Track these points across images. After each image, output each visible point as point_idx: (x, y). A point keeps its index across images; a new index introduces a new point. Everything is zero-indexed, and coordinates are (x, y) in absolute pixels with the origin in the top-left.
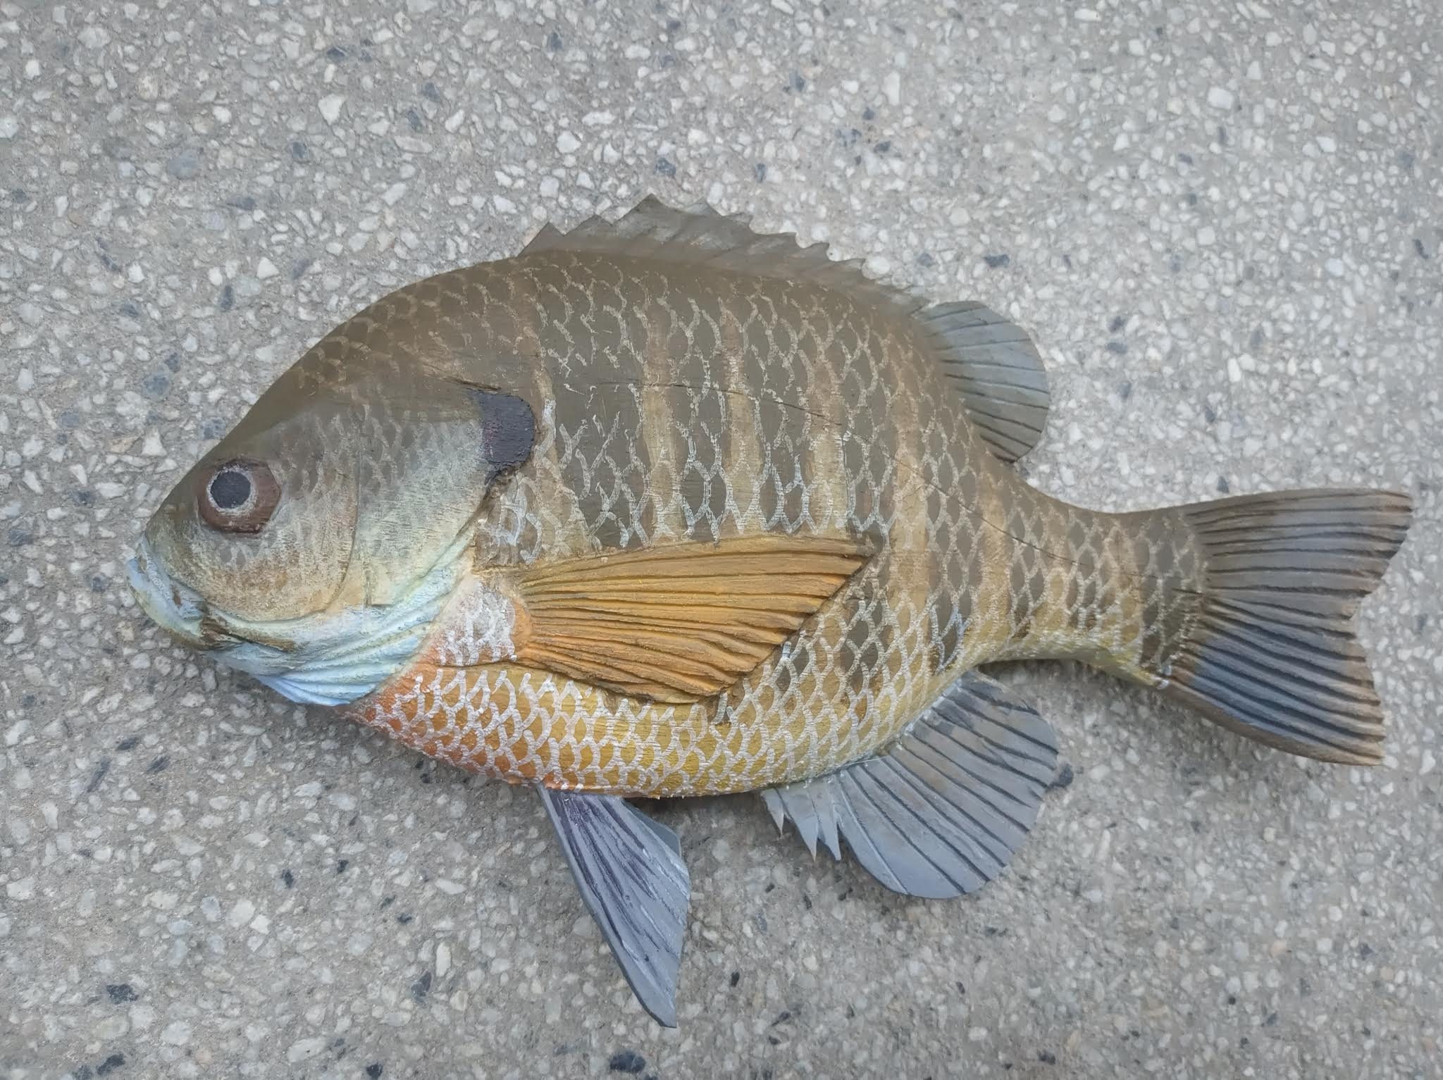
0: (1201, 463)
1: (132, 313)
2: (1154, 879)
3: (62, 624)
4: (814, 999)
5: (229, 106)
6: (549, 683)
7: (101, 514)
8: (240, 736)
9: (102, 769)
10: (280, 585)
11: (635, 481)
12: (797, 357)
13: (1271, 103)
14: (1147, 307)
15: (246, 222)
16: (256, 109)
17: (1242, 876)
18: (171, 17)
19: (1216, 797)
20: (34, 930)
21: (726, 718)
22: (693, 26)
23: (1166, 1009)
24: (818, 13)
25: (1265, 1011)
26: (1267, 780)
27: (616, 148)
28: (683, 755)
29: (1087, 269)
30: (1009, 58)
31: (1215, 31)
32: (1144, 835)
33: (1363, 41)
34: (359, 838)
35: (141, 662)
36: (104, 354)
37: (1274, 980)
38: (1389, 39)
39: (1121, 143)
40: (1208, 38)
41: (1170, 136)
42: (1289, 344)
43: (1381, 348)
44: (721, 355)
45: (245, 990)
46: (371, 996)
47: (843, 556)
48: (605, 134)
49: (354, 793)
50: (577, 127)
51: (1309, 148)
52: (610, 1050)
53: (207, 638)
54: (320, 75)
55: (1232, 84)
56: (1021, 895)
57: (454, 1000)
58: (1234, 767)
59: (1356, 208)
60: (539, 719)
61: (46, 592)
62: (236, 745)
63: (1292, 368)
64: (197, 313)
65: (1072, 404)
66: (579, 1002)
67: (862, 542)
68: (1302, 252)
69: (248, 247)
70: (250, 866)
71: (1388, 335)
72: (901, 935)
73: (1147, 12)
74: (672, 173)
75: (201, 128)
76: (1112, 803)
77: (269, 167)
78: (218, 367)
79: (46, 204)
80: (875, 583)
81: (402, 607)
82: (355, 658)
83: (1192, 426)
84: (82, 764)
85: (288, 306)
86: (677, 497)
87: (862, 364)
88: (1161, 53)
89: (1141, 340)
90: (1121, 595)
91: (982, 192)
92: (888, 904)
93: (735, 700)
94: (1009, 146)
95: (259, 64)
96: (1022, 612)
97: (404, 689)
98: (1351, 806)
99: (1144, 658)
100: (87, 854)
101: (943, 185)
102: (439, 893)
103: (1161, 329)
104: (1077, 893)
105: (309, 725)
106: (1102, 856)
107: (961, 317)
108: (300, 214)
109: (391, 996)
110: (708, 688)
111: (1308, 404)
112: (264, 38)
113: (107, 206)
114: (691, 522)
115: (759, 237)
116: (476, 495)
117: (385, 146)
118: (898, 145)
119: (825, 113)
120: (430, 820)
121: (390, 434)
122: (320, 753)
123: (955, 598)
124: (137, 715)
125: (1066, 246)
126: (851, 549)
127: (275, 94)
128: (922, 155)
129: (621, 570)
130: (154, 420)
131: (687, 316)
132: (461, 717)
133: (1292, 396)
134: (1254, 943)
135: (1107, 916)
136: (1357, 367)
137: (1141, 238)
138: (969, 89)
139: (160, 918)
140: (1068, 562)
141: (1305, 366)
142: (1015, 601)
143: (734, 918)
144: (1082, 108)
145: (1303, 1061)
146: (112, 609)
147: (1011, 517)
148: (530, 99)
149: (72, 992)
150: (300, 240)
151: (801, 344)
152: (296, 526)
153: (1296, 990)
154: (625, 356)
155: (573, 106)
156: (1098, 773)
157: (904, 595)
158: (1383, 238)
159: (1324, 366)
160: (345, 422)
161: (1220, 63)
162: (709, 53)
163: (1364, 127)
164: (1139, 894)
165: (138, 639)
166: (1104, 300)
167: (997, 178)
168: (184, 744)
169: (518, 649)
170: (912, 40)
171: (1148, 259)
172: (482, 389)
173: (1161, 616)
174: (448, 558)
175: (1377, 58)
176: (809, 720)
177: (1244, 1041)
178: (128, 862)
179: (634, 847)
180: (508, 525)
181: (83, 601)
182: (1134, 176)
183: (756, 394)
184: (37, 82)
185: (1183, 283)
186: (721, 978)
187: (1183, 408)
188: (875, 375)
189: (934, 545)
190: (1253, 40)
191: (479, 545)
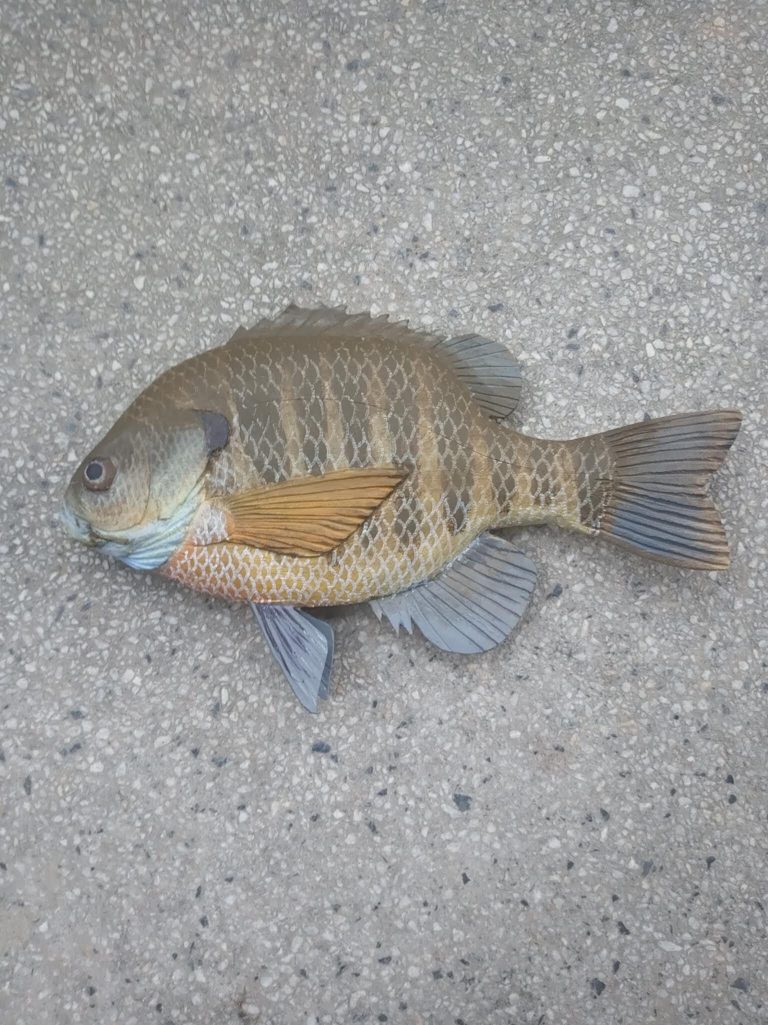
0: (632, 406)
1: (57, 394)
2: (618, 647)
3: (39, 543)
4: (418, 715)
5: (93, 290)
6: (246, 551)
7: (51, 491)
8: (122, 591)
9: (61, 611)
10: (120, 513)
11: (280, 449)
12: (361, 377)
13: (665, 189)
14: (591, 321)
15: (105, 344)
16: (105, 289)
17: (677, 644)
18: (64, 251)
19: (654, 599)
20: (38, 686)
21: (337, 563)
22: (316, 209)
23: (633, 722)
24: (383, 189)
25: (699, 724)
26: (690, 588)
27: (280, 280)
28: (318, 583)
29: (551, 304)
30: (495, 193)
31: (625, 153)
32: (608, 621)
33: (726, 140)
34: (181, 638)
35: (74, 559)
36: (47, 416)
37: (703, 705)
38: (745, 135)
39: (568, 229)
40: (621, 158)
41: (599, 219)
42: (686, 330)
43: (752, 324)
44: (320, 382)
45: (132, 713)
46: (192, 715)
47: (390, 477)
48: (274, 274)
49: (177, 616)
50: (260, 272)
51: (693, 211)
52: (311, 741)
53: (92, 541)
54: (133, 268)
55: (638, 182)
56: (535, 657)
57: (232, 716)
58: (666, 580)
59: (728, 241)
60: (243, 568)
61: (31, 529)
62: (120, 595)
63: (690, 344)
64: (87, 391)
65: (547, 382)
66: (294, 716)
67: (402, 468)
68: (692, 274)
69: (107, 357)
70: (131, 653)
71: (756, 315)
72: (466, 680)
73: (580, 150)
74: (310, 288)
75: (81, 302)
76: (587, 604)
77: (114, 316)
78: (98, 416)
79: (17, 349)
80: (410, 489)
81: (174, 519)
82: (156, 545)
83: (624, 386)
84: (52, 608)
85: (128, 383)
86: (301, 455)
87: (399, 378)
88: (590, 172)
89: (588, 340)
90: (564, 485)
91: (484, 271)
92: (458, 663)
93: (340, 553)
94: (499, 243)
95: (105, 267)
96: (502, 498)
97: (181, 558)
98: (750, 602)
99: (583, 519)
100: (57, 650)
101: (461, 270)
102: (221, 663)
103: (601, 332)
104: (570, 655)
105: (153, 585)
106: (583, 634)
107: (466, 344)
108: (129, 337)
109: (201, 715)
110: (325, 548)
111: (702, 364)
112: (106, 254)
113: (42, 346)
114: (310, 466)
115: (350, 316)
116: (203, 463)
117: (167, 298)
118: (433, 253)
119: (390, 242)
120: (214, 627)
121: (163, 438)
122: (159, 597)
123: (458, 493)
124: (74, 584)
125: (537, 293)
126: (394, 472)
127: (113, 281)
128: (448, 257)
129: (277, 493)
130: (72, 444)
131: (302, 363)
132: (208, 569)
133: (691, 360)
134: (689, 684)
135: (589, 668)
136: (735, 337)
137: (584, 281)
138: (472, 214)
139: (92, 679)
140: (530, 470)
141: (699, 341)
142: (497, 494)
143: (372, 672)
144: (542, 213)
145: (727, 753)
146: (60, 535)
147: (492, 448)
148: (235, 262)
149: (56, 714)
150: (130, 350)
151: (363, 371)
152: (124, 485)
153: (720, 711)
154: (271, 389)
155: (256, 261)
156: (577, 588)
157: (427, 494)
158: (748, 257)
159: (712, 341)
160: (143, 436)
161: (629, 170)
162: (325, 222)
163: (730, 192)
164: (610, 656)
165: (73, 548)
166: (563, 321)
167: (492, 262)
168: (96, 596)
169: (229, 535)
170: (437, 193)
171: (589, 293)
172: (203, 412)
173: (589, 495)
174: (193, 494)
175: (736, 149)
176: (382, 561)
177: (686, 741)
178: (75, 653)
179: (299, 629)
180: (220, 476)
181: (47, 532)
182: (577, 247)
183: (339, 399)
184: (9, 293)
185: (613, 304)
186: (367, 703)
187: (618, 376)
188: (406, 382)
189: (443, 467)
190: (650, 153)
191: (207, 486)
